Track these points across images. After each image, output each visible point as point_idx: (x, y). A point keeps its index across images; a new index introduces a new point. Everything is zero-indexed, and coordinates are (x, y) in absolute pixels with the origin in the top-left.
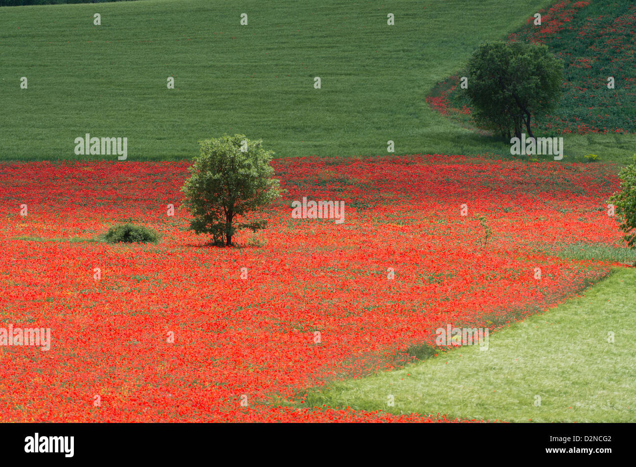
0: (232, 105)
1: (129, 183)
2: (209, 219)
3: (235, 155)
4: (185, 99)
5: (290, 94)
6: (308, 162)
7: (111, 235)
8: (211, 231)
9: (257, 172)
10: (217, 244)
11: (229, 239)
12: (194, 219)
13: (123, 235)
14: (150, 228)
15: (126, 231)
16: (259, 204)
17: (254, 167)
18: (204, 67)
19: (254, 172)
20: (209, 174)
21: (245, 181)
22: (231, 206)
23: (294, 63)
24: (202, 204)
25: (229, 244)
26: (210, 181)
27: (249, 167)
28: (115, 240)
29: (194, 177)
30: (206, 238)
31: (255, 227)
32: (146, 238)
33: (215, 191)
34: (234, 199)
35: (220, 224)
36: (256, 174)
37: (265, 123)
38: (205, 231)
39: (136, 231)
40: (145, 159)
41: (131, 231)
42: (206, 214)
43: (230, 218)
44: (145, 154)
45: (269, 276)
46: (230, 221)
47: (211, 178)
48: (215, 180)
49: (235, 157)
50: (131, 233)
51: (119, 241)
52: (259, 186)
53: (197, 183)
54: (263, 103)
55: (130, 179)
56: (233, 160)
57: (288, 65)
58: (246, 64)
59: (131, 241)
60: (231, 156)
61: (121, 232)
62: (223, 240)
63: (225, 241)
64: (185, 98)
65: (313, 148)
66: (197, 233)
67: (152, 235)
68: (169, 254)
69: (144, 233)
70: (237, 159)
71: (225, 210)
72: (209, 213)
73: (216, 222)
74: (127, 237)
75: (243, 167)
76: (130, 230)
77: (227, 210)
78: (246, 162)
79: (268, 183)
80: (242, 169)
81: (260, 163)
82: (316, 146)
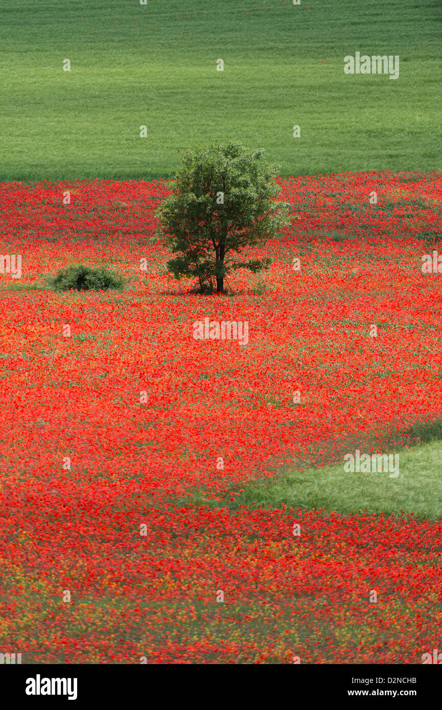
0: (289, 102)
1: (123, 209)
2: (193, 256)
3: (225, 169)
4: (227, 95)
5: (372, 86)
6: (375, 177)
7: (59, 280)
8: (195, 273)
9: (257, 192)
10: (203, 291)
11: (220, 282)
12: (174, 257)
13: (75, 279)
14: (113, 270)
15: (80, 275)
16: (259, 236)
17: (251, 185)
18: (262, 49)
19: (252, 192)
20: (192, 196)
21: (239, 204)
22: (223, 238)
23: (385, 43)
24: (182, 236)
25: (220, 290)
26: (193, 205)
27: (246, 185)
28: (65, 286)
29: (172, 199)
30: (190, 282)
31: (254, 267)
32: (107, 283)
33: (200, 219)
34: (225, 229)
35: (207, 263)
36: (255, 195)
37: (329, 126)
38: (188, 273)
39: (95, 274)
40: (154, 176)
41: (87, 273)
42: (188, 250)
43: (221, 254)
44: (154, 171)
45: (260, 332)
46: (222, 259)
47: (194, 201)
48: (200, 204)
49: (226, 171)
50: (88, 277)
51: (70, 287)
52: (259, 211)
53: (176, 208)
54: (333, 98)
55: (124, 204)
56: (224, 176)
57: (376, 46)
58: (320, 44)
59: (86, 288)
60: (221, 171)
61: (73, 277)
62: (211, 285)
63: (215, 286)
64: (227, 92)
65: (387, 159)
66: (177, 277)
67: (116, 280)
68: (132, 306)
69: (105, 277)
70: (230, 175)
71: (214, 244)
72: (193, 247)
73: (202, 260)
74: (81, 282)
75: (238, 185)
76: (85, 273)
77: (217, 244)
78: (241, 179)
79: (273, 207)
80: (235, 187)
81: (261, 179)
82: (391, 156)
